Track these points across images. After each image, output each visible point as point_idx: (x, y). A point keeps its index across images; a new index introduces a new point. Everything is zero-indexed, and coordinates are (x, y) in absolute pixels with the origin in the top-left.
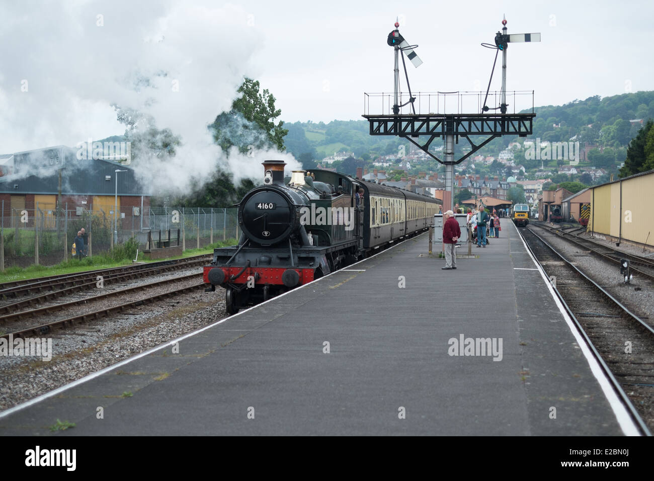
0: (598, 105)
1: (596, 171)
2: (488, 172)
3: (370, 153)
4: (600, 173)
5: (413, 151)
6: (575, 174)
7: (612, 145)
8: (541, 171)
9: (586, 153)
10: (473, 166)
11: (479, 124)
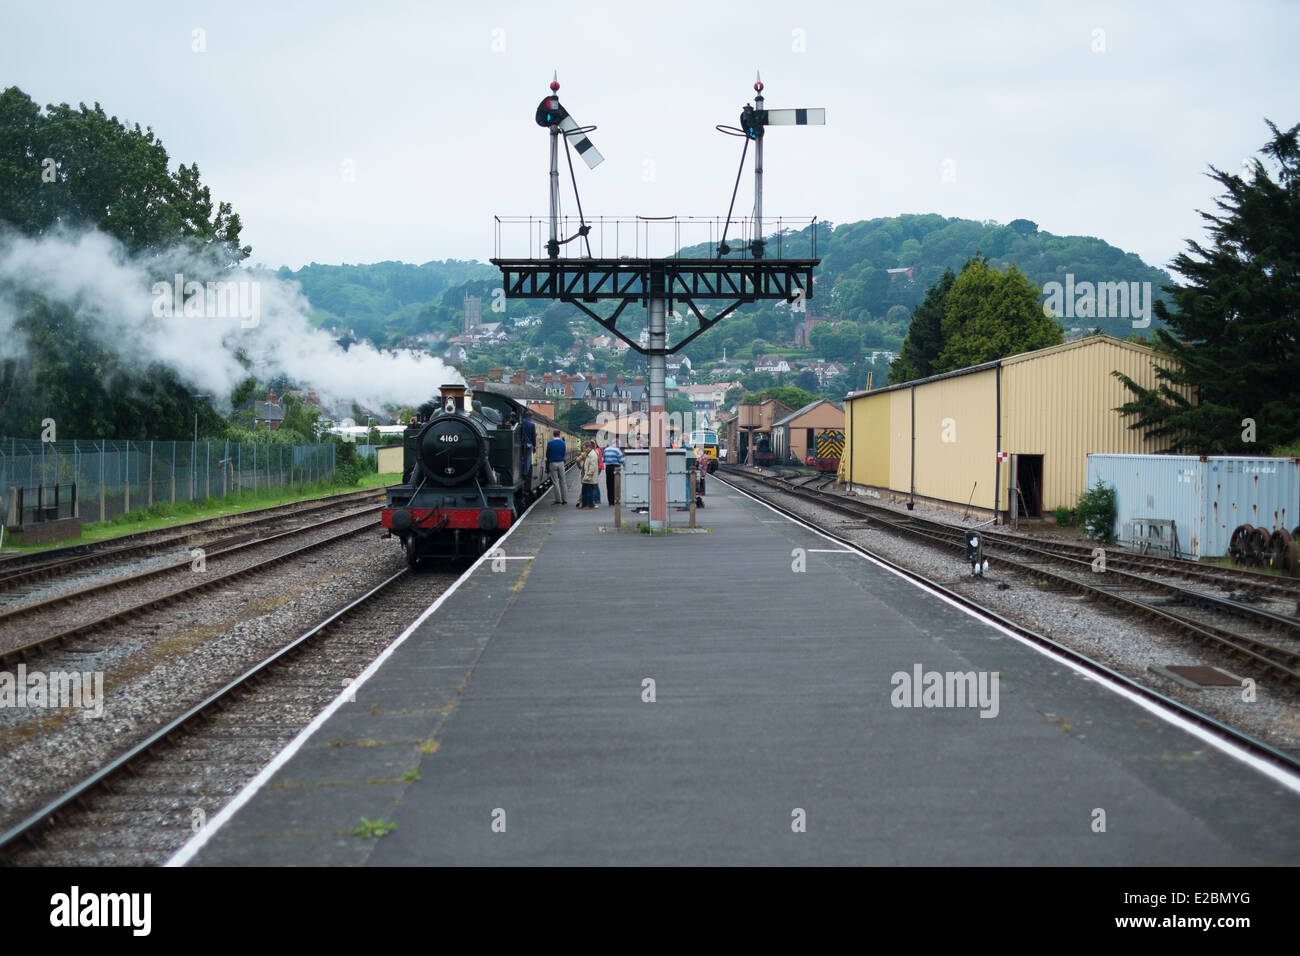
0: (828, 240)
1: (826, 368)
2: (620, 368)
3: (386, 330)
4: (833, 371)
5: (472, 327)
6: (787, 373)
7: (854, 318)
8: (721, 366)
9: (807, 332)
10: (591, 357)
11: (711, 277)
